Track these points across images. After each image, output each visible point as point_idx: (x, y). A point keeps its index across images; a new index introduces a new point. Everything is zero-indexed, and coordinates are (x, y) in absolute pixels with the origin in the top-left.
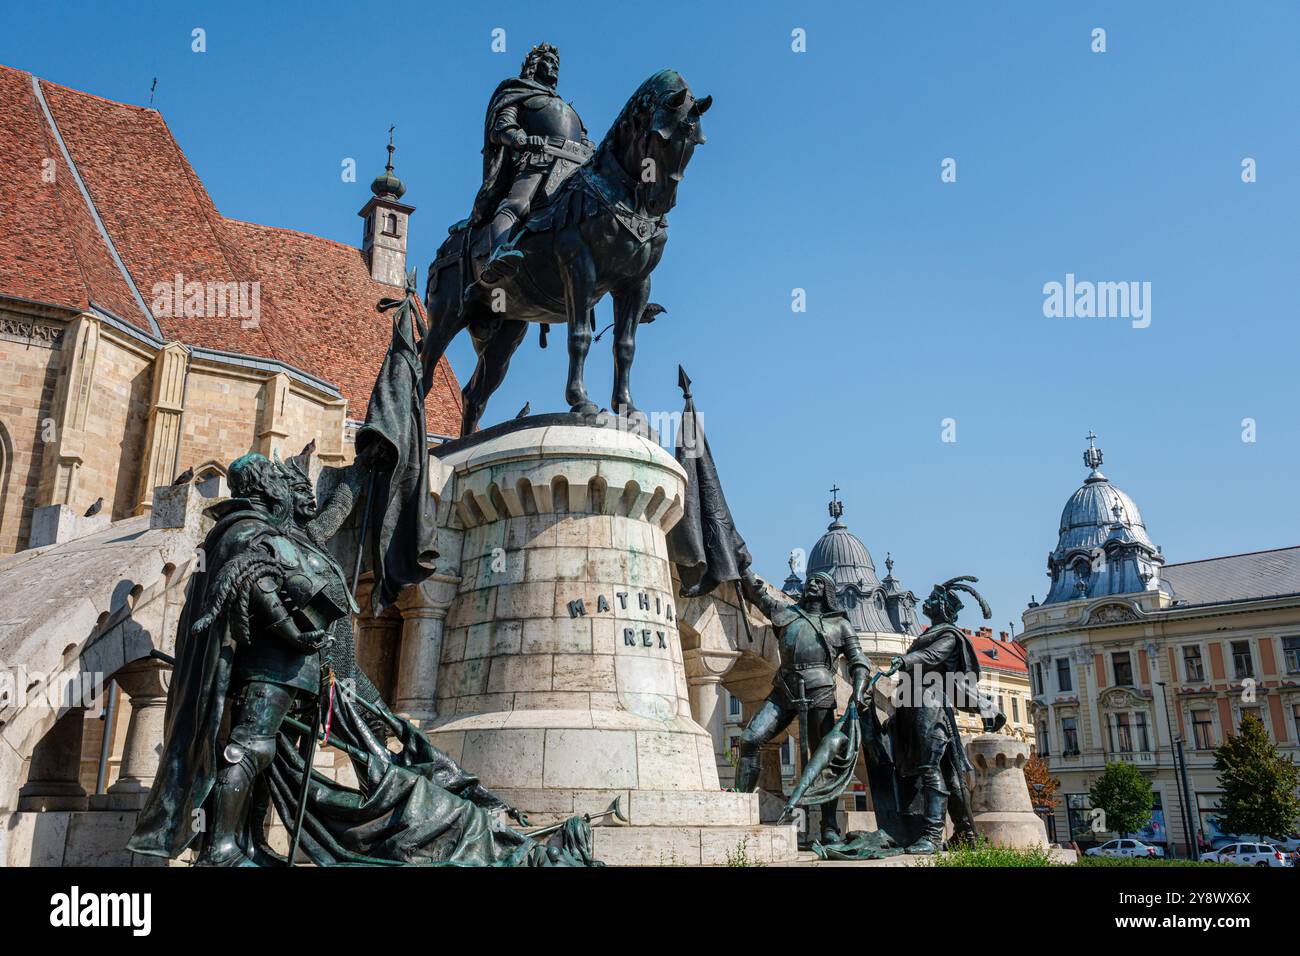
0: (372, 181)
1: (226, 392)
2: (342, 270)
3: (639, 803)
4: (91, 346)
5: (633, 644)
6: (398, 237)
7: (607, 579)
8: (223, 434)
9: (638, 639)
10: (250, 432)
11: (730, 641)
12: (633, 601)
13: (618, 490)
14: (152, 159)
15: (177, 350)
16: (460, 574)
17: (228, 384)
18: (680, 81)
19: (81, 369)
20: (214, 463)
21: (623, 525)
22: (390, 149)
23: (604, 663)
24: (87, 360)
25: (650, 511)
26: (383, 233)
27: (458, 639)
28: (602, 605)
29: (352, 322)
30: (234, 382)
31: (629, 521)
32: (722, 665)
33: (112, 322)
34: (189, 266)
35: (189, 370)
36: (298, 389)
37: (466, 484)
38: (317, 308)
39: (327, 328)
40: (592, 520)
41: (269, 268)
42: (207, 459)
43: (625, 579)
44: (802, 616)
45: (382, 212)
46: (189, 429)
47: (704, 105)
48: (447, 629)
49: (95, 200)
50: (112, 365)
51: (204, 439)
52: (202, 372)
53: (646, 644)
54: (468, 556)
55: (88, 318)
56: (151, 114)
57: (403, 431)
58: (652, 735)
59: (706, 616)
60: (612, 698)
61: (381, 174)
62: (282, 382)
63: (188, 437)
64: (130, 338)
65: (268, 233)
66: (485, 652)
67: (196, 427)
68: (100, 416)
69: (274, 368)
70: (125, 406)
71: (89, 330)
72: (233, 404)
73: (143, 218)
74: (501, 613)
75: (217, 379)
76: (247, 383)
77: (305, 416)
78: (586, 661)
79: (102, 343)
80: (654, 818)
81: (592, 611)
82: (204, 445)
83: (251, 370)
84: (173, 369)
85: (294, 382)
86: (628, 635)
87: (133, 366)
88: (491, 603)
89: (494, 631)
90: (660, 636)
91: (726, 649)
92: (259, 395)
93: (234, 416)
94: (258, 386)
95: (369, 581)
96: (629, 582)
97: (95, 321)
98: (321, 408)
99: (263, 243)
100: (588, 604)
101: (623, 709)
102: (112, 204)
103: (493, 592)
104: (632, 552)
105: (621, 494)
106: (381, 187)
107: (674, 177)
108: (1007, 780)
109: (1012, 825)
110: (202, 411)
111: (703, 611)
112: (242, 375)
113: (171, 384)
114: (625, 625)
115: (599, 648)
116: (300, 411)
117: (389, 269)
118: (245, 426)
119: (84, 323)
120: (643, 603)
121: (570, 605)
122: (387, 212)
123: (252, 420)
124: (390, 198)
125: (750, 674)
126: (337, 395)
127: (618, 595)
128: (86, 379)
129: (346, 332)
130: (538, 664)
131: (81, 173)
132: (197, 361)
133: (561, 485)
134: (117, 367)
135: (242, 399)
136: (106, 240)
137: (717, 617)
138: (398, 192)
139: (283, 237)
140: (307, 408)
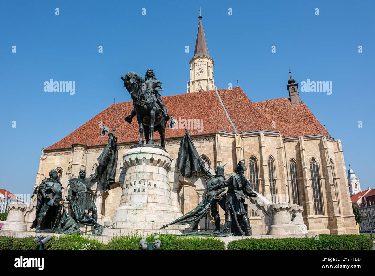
0: (287, 82)
1: (252, 140)
2: (284, 104)
4: (219, 139)
5: (135, 192)
6: (296, 92)
7: (133, 179)
8: (253, 149)
9: (137, 191)
10: (258, 147)
12: (137, 183)
13: (134, 160)
14: (238, 96)
15: (238, 135)
17: (251, 138)
19: (218, 144)
20: (252, 155)
21: (138, 167)
22: (290, 73)
23: (129, 196)
24: (219, 142)
26: (292, 92)
28: (131, 185)
29: (287, 115)
30: (253, 137)
33: (222, 132)
34: (244, 116)
35: (241, 138)
36: (266, 135)
38: (278, 114)
39: (281, 118)
40: (132, 167)
41: (267, 109)
42: (250, 155)
44: (212, 178)
45: (290, 87)
46: (246, 150)
49: (226, 109)
50: (226, 141)
51: (249, 151)
52: (246, 137)
53: (139, 192)
55: (217, 134)
56: (238, 88)
60: (129, 203)
61: (289, 79)
62: (262, 135)
63: (246, 151)
64: (229, 135)
65: (266, 102)
67: (247, 149)
68: (226, 152)
69: (260, 132)
70: (231, 148)
71: (218, 136)
72: (253, 142)
73: (235, 109)
75: (249, 138)
76: (256, 137)
77: (271, 140)
78: (126, 196)
79: (221, 137)
81: (129, 186)
82: (249, 152)
83: (255, 134)
84: (238, 138)
85: (265, 134)
86: (135, 190)
87: (231, 140)
90: (144, 189)
92: (259, 139)
93: (254, 145)
94: (258, 137)
96: (137, 179)
97: (219, 134)
98: (275, 137)
99: (265, 104)
101: (131, 205)
102: (230, 108)
104: (139, 172)
106: (289, 82)
110: (247, 145)
111: (197, 180)
112: (254, 136)
113: (238, 142)
114: (134, 188)
115: (129, 194)
116: (269, 140)
117: (295, 100)
118: (257, 146)
119: (217, 135)
120: (140, 183)
121: (126, 186)
122: (291, 87)
123: (258, 145)
124: (292, 84)
126: (278, 133)
127: (134, 182)
128: (219, 146)
129: (286, 118)
131: (224, 105)
132: (243, 135)
134: (228, 141)
135: (255, 141)
136: (228, 116)
137: (201, 181)
138: (294, 82)
139: (269, 101)
140: (271, 139)
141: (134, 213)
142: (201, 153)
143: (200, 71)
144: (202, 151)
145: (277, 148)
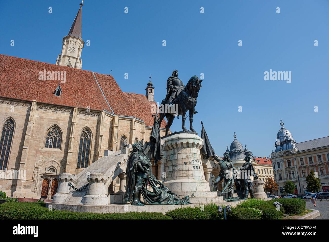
0: (147, 84)
1: (125, 122)
2: (143, 100)
3: (197, 194)
4: (104, 117)
6: (152, 93)
7: (190, 158)
8: (125, 130)
9: (196, 168)
10: (129, 129)
11: (212, 166)
12: (195, 162)
13: (191, 144)
14: (111, 83)
15: (117, 116)
16: (167, 158)
17: (125, 121)
18: (197, 77)
19: (102, 120)
20: (124, 135)
21: (192, 149)
22: (150, 78)
23: (191, 172)
24: (103, 119)
25: (197, 146)
26: (150, 92)
27: (167, 168)
28: (190, 163)
29: (145, 108)
30: (126, 121)
31: (193, 148)
32: (211, 170)
33: (107, 112)
34: (118, 101)
35: (119, 119)
36: (137, 121)
37: (167, 143)
38: (139, 106)
39: (141, 110)
40: (187, 149)
41: (131, 100)
42: (123, 134)
43: (193, 158)
44: (224, 162)
45: (149, 89)
46: (119, 129)
47: (201, 81)
48: (165, 167)
49: (103, 91)
50: (107, 119)
51: (122, 131)
52: (121, 119)
53: (197, 168)
54: (168, 155)
55: (103, 112)
56: (111, 76)
57: (157, 136)
58: (199, 183)
59: (208, 162)
60: (192, 177)
61: (149, 82)
62: (134, 120)
63: (119, 131)
64: (109, 115)
65: (130, 94)
66: (171, 170)
67: (121, 129)
68: (105, 128)
69: (133, 118)
70: (109, 126)
71: (103, 114)
72: (126, 125)
73: (110, 94)
74: (174, 164)
75: (123, 120)
76: (128, 121)
77: (138, 126)
78: (187, 171)
79: (105, 116)
80: (199, 196)
81: (188, 163)
82: (122, 132)
83: (129, 119)
84: (117, 119)
85: (136, 120)
86: (194, 167)
87: (110, 119)
88: (172, 163)
89: (173, 167)
90: (199, 167)
91: (211, 168)
92: (130, 123)
93: (126, 127)
94: (130, 121)
95: (153, 159)
96: (194, 158)
97: (104, 112)
98: (141, 124)
99: (130, 96)
100: (187, 162)
101: (194, 179)
102: (106, 92)
103: (172, 161)
104: (194, 153)
105: (192, 144)
106: (149, 84)
107: (197, 93)
108: (260, 187)
109: (261, 194)
110: (121, 126)
111: (207, 161)
112: (128, 119)
113: (116, 122)
114: (194, 165)
115: (189, 169)
116: (137, 125)
117: (151, 98)
118: (128, 128)
119: (102, 113)
120: (196, 162)
121: (184, 163)
122: (150, 89)
123: (129, 127)
124: (150, 86)
125: (216, 171)
126: (143, 122)
127: (192, 161)
128: (103, 122)
129: (144, 110)
130: (180, 172)
131: (101, 87)
132: (120, 118)
133: (182, 143)
134: (108, 120)
135: (128, 124)
136: (105, 98)
137: (209, 162)
138: (152, 85)
139: (133, 94)
140: (138, 124)
141: (201, 185)
142: (86, 124)
143: (72, 49)
144: (86, 123)
145: (141, 133)
